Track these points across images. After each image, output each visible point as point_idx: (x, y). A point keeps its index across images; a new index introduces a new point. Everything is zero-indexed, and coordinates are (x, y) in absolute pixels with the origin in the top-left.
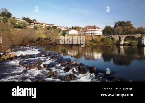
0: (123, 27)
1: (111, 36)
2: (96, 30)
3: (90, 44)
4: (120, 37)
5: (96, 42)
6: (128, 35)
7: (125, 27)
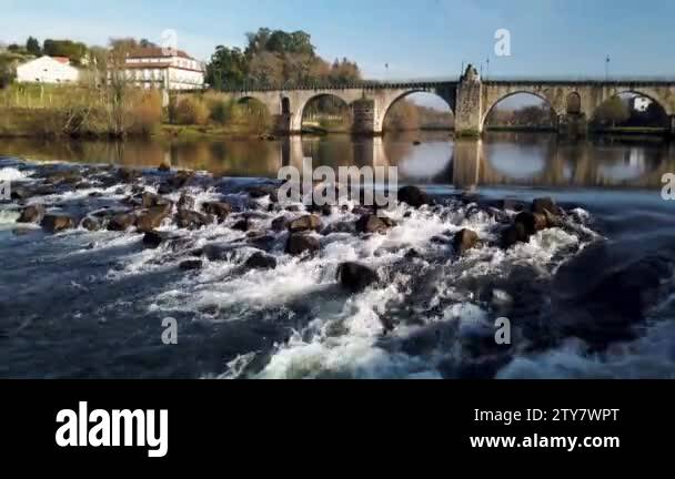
0: (282, 57)
1: (249, 94)
2: (176, 64)
3: (169, 131)
4: (285, 102)
5: (189, 121)
6: (316, 89)
7: (288, 55)
